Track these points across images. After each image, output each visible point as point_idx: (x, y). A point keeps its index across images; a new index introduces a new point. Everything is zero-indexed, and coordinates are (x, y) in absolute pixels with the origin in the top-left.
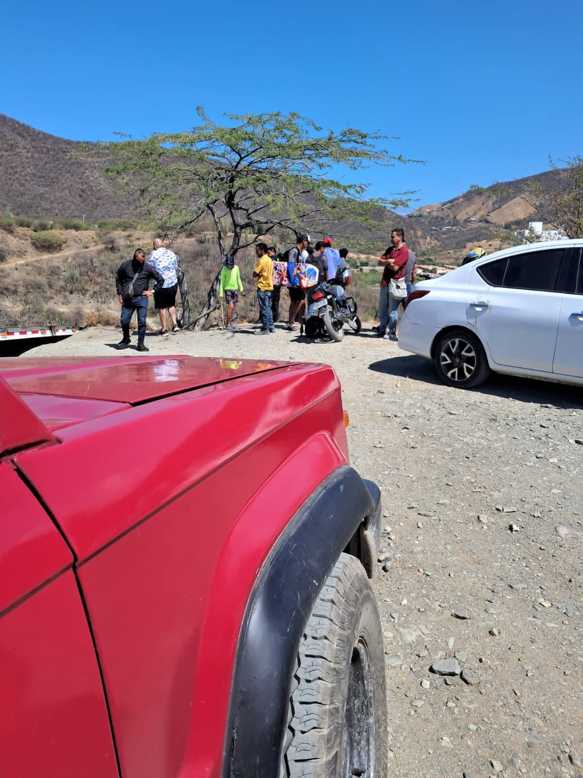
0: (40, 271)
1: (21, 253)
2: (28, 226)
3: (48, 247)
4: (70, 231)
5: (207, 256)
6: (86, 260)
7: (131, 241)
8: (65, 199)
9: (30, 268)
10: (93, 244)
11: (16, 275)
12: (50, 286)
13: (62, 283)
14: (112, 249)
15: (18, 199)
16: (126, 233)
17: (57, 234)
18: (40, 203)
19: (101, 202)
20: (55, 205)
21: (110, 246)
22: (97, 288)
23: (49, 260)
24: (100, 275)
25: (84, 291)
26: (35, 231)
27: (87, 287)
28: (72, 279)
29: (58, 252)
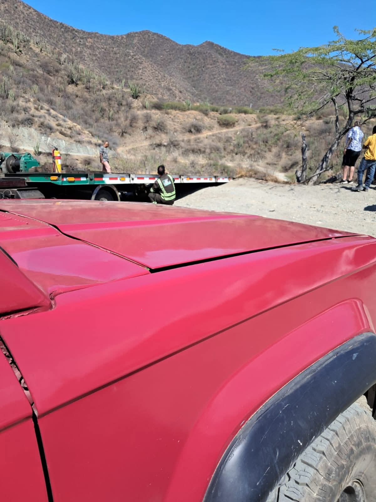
0: (220, 139)
1: (211, 128)
2: (217, 111)
3: (226, 124)
4: (241, 114)
5: (329, 133)
6: (248, 133)
7: (279, 122)
8: (241, 94)
9: (214, 137)
10: (254, 123)
11: (206, 141)
12: (225, 149)
13: (232, 148)
14: (266, 127)
15: (214, 94)
16: (276, 116)
17: (233, 116)
18: (226, 97)
19: (263, 95)
20: (235, 98)
21: (265, 125)
22: (252, 152)
23: (227, 133)
24: (256, 143)
25: (244, 153)
26: (220, 114)
27: (246, 151)
28: (238, 145)
29: (232, 128)
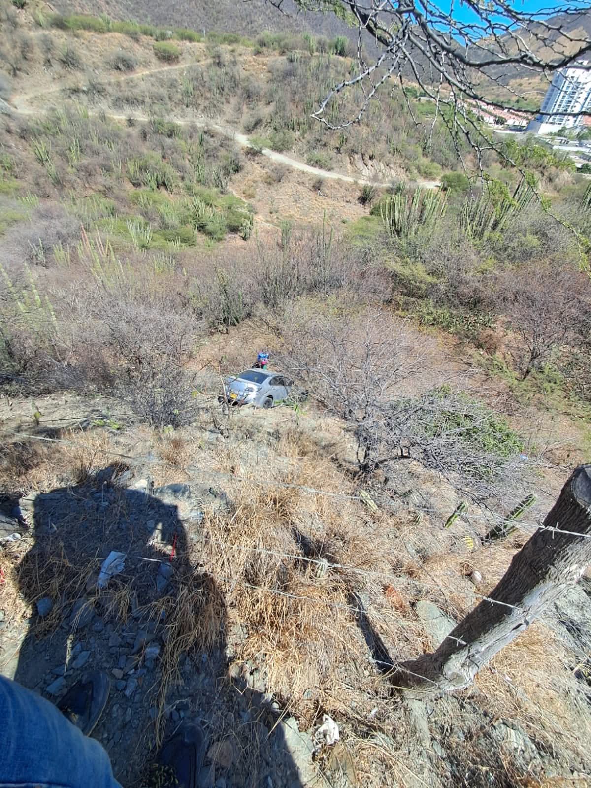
0: (162, 83)
1: (146, 64)
2: (151, 36)
3: (168, 58)
4: (185, 42)
5: (295, 76)
6: (197, 74)
7: (234, 57)
8: (192, 12)
9: (153, 79)
10: (204, 58)
11: (143, 85)
12: (170, 98)
13: (179, 96)
14: (219, 64)
15: (156, 10)
16: (230, 48)
17: (174, 45)
18: (172, 15)
19: (220, 16)
20: (184, 17)
21: (217, 61)
22: (207, 103)
23: (169, 72)
24: (210, 90)
25: (196, 105)
26: (157, 41)
27: (199, 102)
28: (187, 93)
29: (176, 64)
